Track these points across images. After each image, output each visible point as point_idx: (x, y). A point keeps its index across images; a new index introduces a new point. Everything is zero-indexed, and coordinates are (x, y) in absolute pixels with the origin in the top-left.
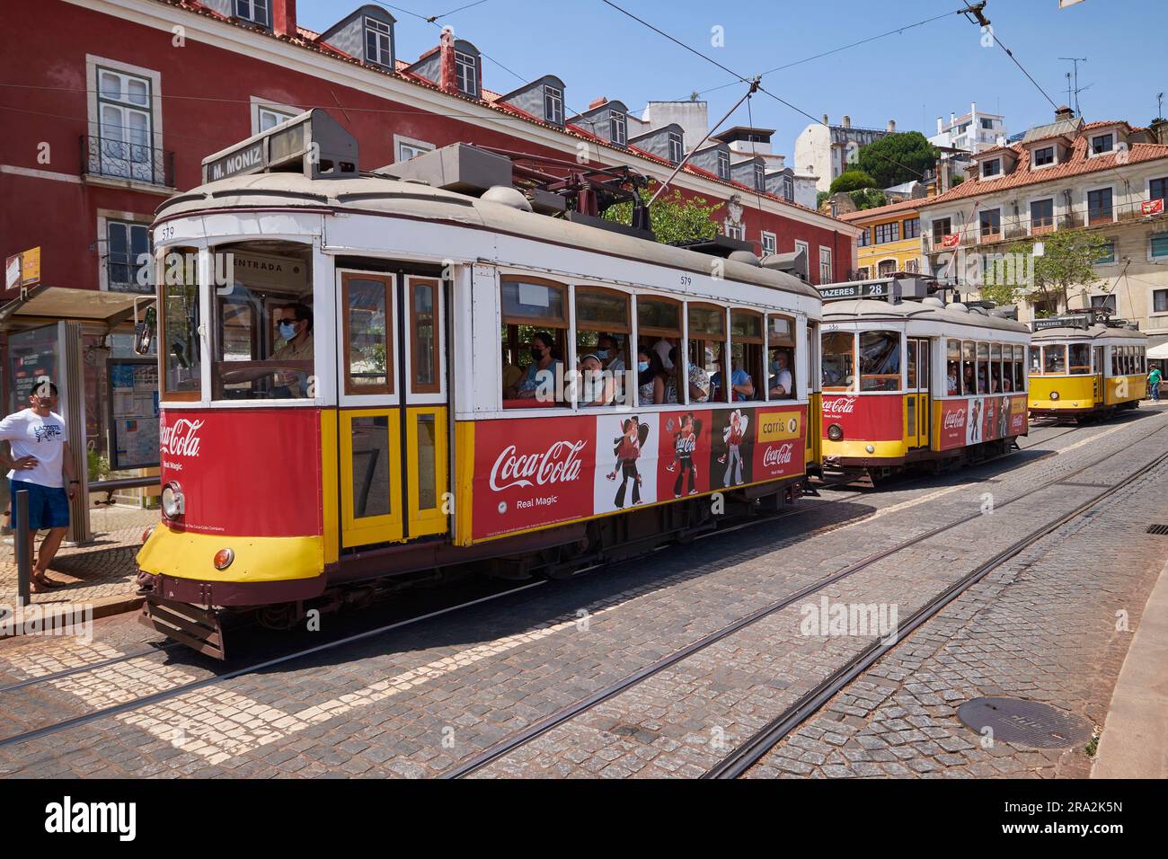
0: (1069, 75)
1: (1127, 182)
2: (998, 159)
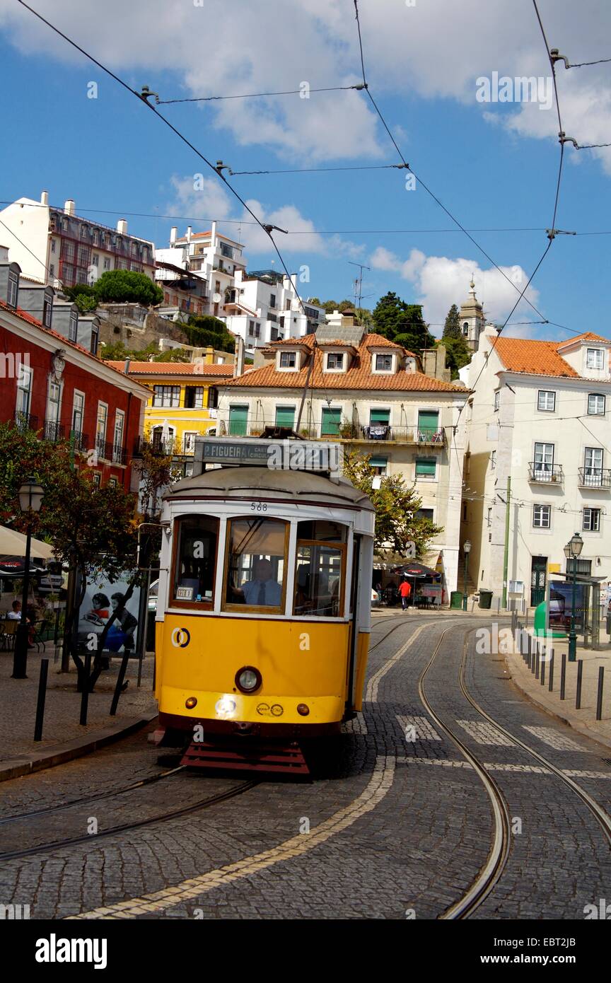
1: (402, 406)
2: (295, 353)
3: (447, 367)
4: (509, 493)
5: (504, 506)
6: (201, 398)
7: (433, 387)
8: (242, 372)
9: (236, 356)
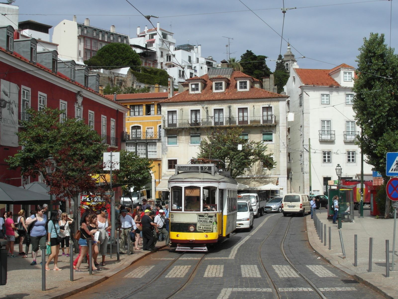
0: (227, 46)
1: (254, 106)
2: (198, 84)
3: (275, 86)
4: (310, 146)
5: (308, 153)
6: (153, 109)
7: (268, 96)
8: (173, 95)
9: (169, 87)
